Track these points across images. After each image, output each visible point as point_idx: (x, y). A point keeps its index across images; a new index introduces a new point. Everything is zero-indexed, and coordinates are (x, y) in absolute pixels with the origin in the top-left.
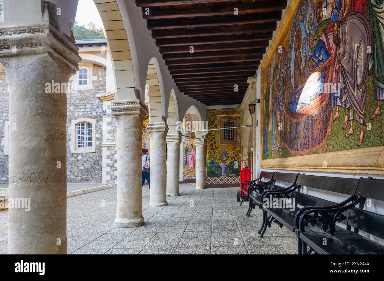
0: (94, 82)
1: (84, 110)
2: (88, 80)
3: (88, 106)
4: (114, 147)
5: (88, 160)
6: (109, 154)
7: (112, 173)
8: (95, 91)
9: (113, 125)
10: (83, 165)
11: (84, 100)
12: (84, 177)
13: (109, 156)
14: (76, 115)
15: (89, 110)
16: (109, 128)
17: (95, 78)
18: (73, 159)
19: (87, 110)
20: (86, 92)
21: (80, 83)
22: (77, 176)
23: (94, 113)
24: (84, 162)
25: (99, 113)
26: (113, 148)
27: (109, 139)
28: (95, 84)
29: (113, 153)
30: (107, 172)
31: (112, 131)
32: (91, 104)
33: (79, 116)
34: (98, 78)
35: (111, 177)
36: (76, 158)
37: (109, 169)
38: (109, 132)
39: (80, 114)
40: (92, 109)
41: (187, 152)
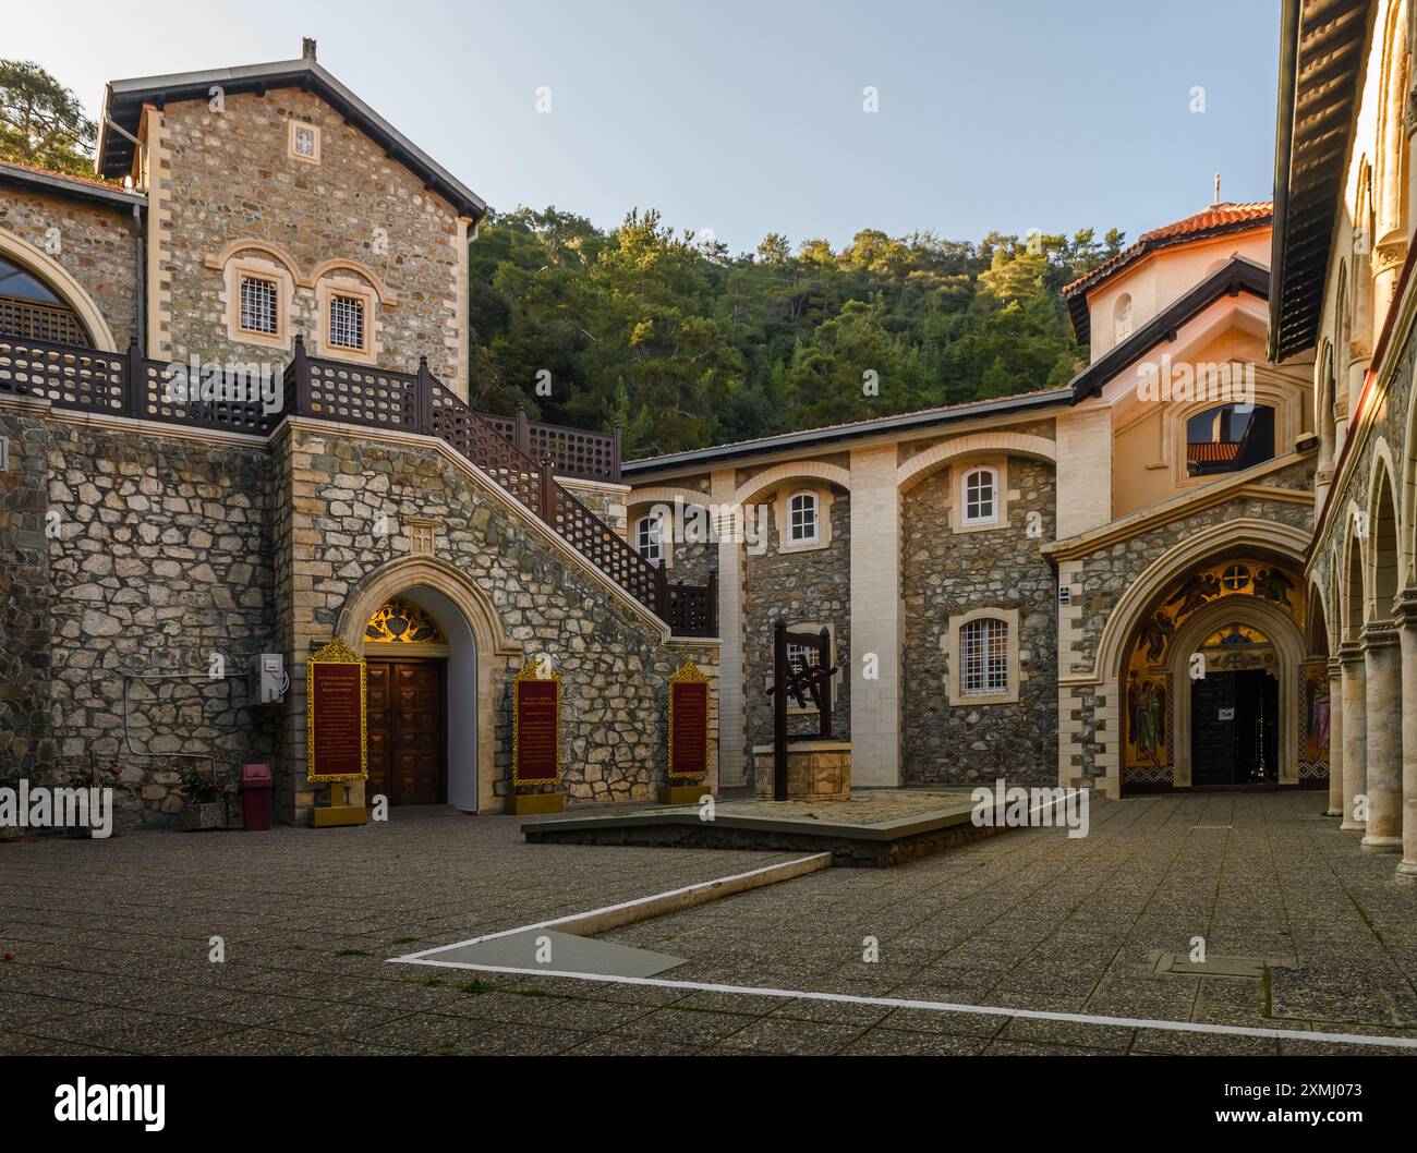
0: (1012, 506)
1: (983, 587)
2: (994, 501)
3: (997, 575)
4: (1093, 686)
5: (997, 724)
6: (1080, 707)
7: (1088, 759)
8: (1015, 532)
9: (1090, 626)
10: (983, 738)
11: (982, 558)
12: (986, 770)
13: (1079, 712)
14: (961, 601)
15: (998, 585)
16: (1078, 635)
17: (1015, 495)
18: (955, 722)
19: (993, 586)
20: (990, 536)
21: (972, 512)
22: (968, 767)
23: (1013, 594)
24: (987, 729)
25: (1028, 593)
26: (1088, 690)
27: (1077, 667)
28: (1016, 511)
29: (1090, 702)
30: (1074, 758)
31: (1087, 643)
32: (1004, 568)
33: (970, 605)
34: (1024, 495)
35: (1086, 770)
36: (962, 719)
37: (1078, 749)
38: (1077, 647)
39: (973, 597)
40: (1007, 582)
41: (1314, 693)
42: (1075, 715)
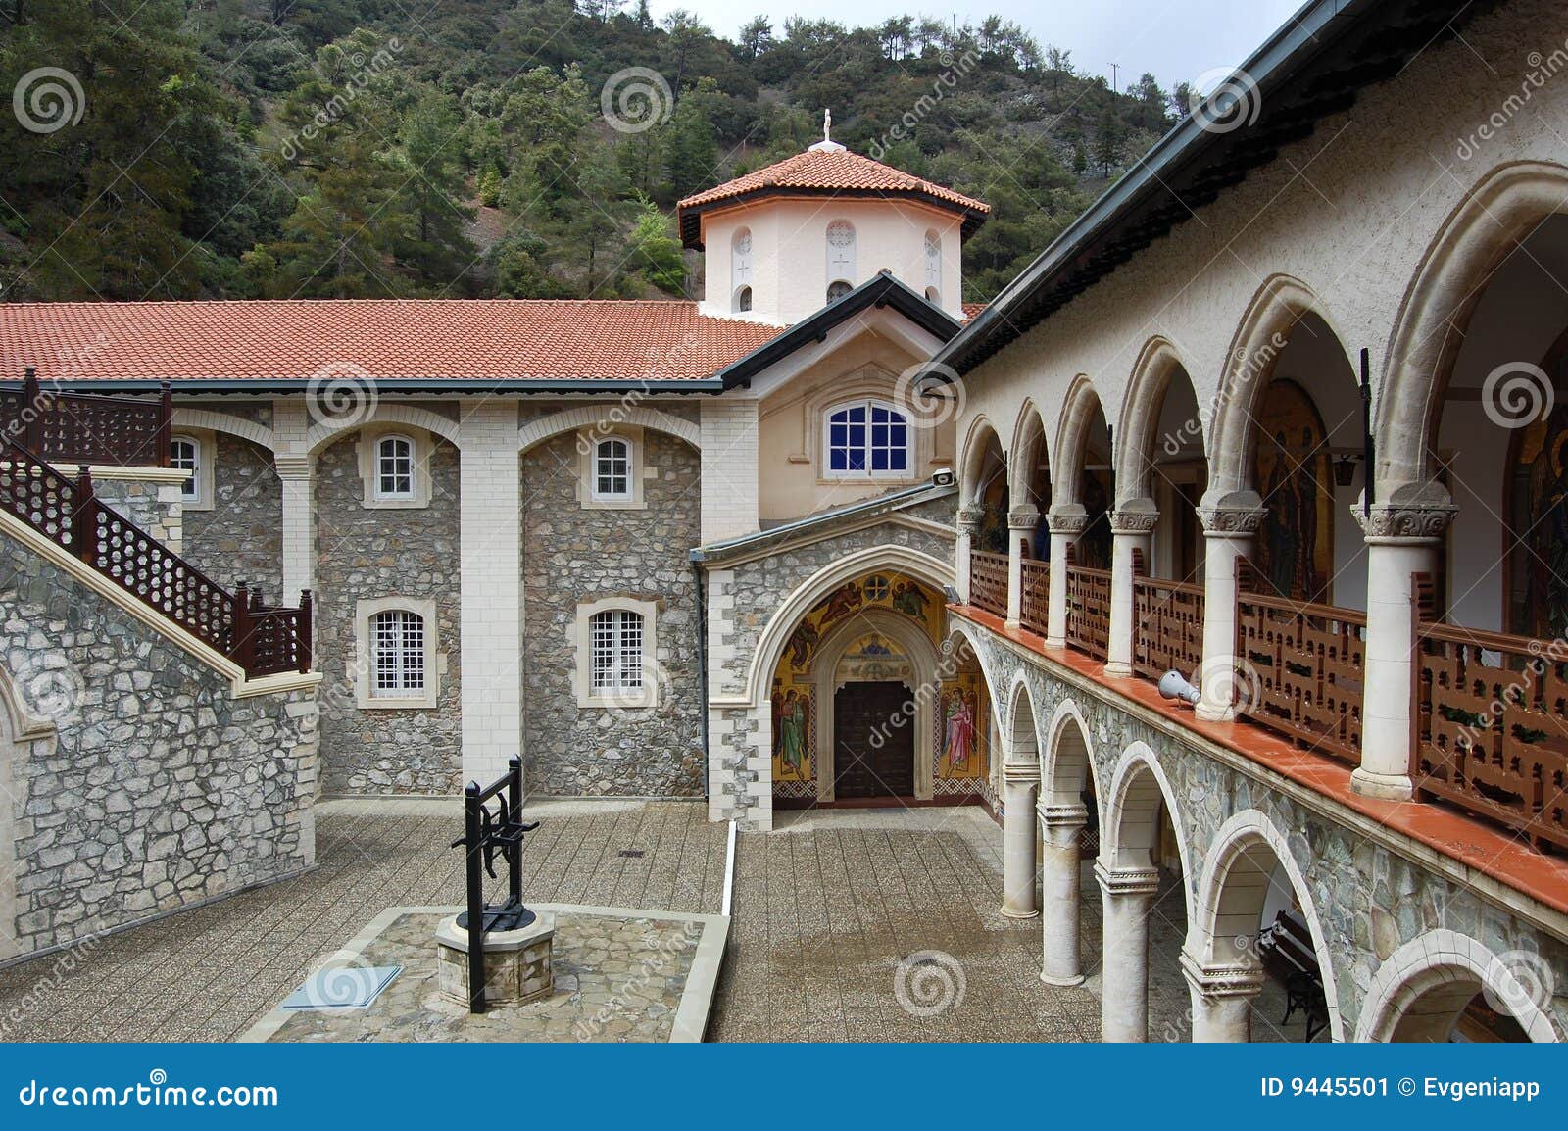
0: (648, 485)
1: (617, 573)
2: (629, 478)
3: (632, 561)
4: (745, 710)
5: (631, 732)
6: (730, 731)
7: (739, 788)
8: (651, 515)
9: (741, 644)
10: (616, 746)
11: (615, 541)
12: (619, 781)
13: (729, 737)
14: (591, 588)
15: (633, 574)
16: (730, 652)
17: (652, 473)
18: (583, 724)
19: (627, 574)
20: (623, 516)
21: (604, 486)
22: (599, 779)
23: (651, 585)
24: (621, 736)
25: (666, 586)
26: (740, 714)
27: (728, 688)
28: (655, 491)
29: (742, 726)
30: (725, 786)
31: (738, 662)
32: (640, 553)
33: (601, 593)
34: (661, 474)
35: (738, 802)
36: (592, 723)
37: (729, 776)
38: (729, 665)
39: (604, 584)
40: (643, 571)
41: (946, 710)
42: (727, 739)
